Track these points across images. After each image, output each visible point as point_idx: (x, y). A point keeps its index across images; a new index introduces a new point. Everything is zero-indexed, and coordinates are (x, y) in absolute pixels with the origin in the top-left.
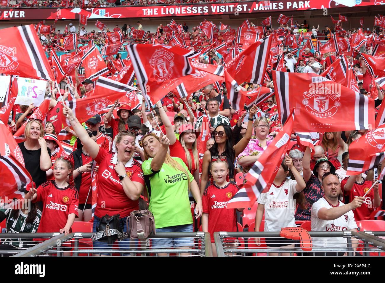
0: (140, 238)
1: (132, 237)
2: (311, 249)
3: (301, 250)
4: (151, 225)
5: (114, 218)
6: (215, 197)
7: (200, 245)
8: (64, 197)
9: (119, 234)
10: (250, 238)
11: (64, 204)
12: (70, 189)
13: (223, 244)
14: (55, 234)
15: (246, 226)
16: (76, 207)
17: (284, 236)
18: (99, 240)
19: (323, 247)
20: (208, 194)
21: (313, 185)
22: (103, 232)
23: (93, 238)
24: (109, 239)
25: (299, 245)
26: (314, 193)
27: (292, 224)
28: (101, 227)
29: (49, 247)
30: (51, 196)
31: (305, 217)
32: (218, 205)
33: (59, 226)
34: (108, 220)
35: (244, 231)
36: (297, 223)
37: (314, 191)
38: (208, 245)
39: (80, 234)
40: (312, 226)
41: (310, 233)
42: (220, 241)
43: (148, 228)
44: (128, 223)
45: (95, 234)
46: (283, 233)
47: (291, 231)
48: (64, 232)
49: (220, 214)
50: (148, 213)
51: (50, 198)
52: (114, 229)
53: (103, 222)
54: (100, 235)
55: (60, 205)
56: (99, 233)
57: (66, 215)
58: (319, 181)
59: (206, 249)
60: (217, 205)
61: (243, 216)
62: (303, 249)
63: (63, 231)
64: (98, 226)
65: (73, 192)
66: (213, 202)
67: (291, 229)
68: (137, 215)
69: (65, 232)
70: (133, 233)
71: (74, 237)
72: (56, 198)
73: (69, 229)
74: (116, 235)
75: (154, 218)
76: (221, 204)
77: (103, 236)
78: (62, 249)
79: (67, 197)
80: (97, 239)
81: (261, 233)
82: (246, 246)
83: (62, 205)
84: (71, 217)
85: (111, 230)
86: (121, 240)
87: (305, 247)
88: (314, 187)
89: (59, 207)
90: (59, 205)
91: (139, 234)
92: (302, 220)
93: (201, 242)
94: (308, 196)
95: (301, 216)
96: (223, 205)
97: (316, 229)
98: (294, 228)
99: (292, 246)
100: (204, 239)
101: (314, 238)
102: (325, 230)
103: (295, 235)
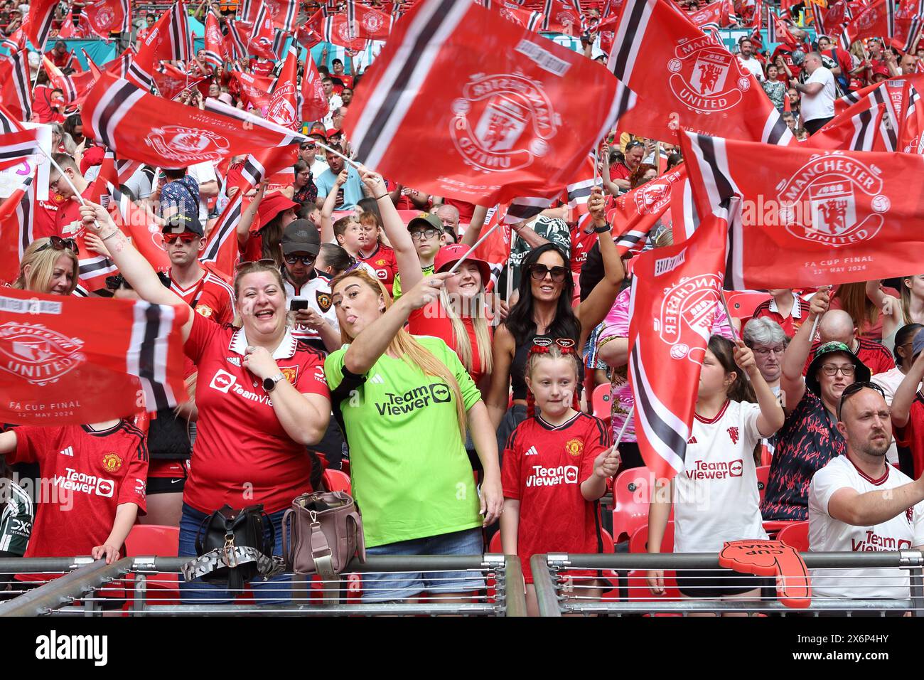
0: (321, 572)
1: (299, 568)
2: (807, 603)
3: (780, 604)
4: (352, 536)
5: (248, 516)
6: (536, 453)
7: (493, 592)
8: (107, 457)
9: (260, 562)
10: (633, 571)
11: (107, 475)
12: (123, 434)
13: (557, 587)
14: (80, 561)
15: (624, 537)
16: (140, 485)
17: (732, 565)
18: (205, 578)
19: (842, 598)
20: (519, 443)
21: (809, 420)
22: (215, 554)
23: (187, 573)
24: (234, 576)
25: (773, 592)
26: (813, 444)
27: (755, 530)
28: (211, 541)
29: (63, 599)
30: (69, 451)
31: (789, 510)
32: (545, 477)
33: (90, 539)
34: (229, 522)
35: (617, 551)
36: (768, 529)
37: (814, 438)
38: (515, 592)
39: (149, 562)
40: (811, 539)
41: (804, 556)
42: (550, 582)
43: (343, 542)
44: (288, 530)
45: (194, 562)
46: (729, 556)
47: (750, 550)
48: (104, 556)
49: (550, 501)
50: (345, 501)
51: (67, 457)
52: (246, 548)
53: (215, 525)
54: (207, 564)
55: (95, 478)
56: (205, 559)
57: (110, 508)
58: (824, 407)
59: (509, 602)
60: (540, 476)
61: (614, 507)
62: (785, 602)
63: (101, 552)
64: (202, 537)
65: (134, 441)
66: (529, 467)
67: (750, 545)
68: (311, 506)
69: (108, 556)
70: (301, 559)
71: (132, 569)
72: (83, 458)
73: (117, 547)
74: (252, 565)
75: (360, 515)
76: (554, 474)
77: (215, 566)
78: (100, 603)
79: (115, 456)
80: (199, 574)
81: (667, 558)
82: (623, 593)
83: (100, 480)
84: (126, 512)
85: (238, 551)
86: (266, 579)
87: (791, 598)
88: (811, 427)
89: (92, 485)
90: (91, 478)
91: (317, 560)
92: (782, 519)
93: (495, 583)
94: (796, 453)
95: (777, 509)
96: (558, 475)
97: (822, 547)
98: (759, 543)
99: (754, 595)
100: (503, 573)
101: (817, 571)
102: (848, 548)
103: (763, 562)
